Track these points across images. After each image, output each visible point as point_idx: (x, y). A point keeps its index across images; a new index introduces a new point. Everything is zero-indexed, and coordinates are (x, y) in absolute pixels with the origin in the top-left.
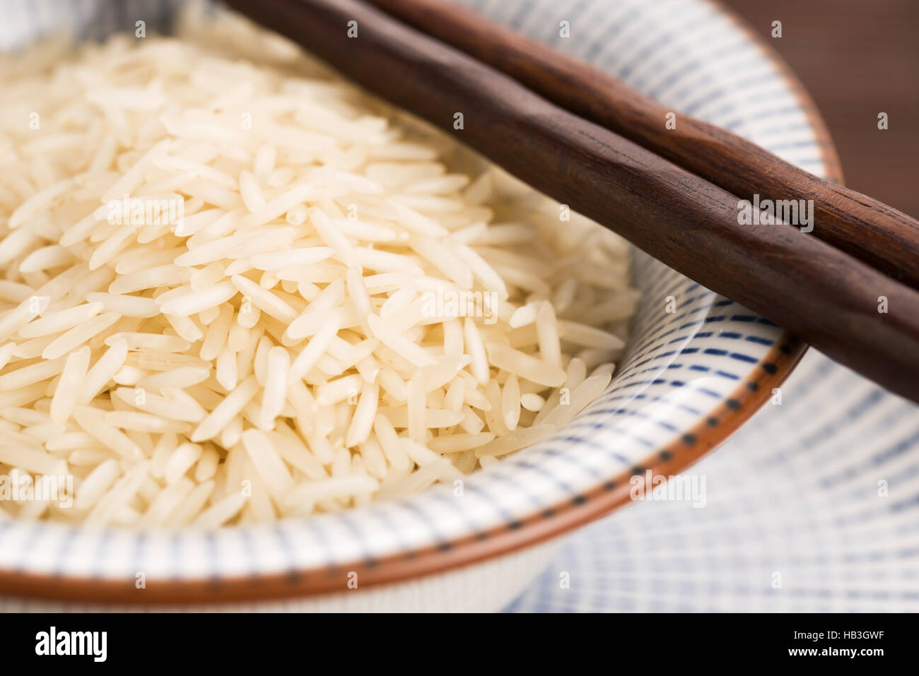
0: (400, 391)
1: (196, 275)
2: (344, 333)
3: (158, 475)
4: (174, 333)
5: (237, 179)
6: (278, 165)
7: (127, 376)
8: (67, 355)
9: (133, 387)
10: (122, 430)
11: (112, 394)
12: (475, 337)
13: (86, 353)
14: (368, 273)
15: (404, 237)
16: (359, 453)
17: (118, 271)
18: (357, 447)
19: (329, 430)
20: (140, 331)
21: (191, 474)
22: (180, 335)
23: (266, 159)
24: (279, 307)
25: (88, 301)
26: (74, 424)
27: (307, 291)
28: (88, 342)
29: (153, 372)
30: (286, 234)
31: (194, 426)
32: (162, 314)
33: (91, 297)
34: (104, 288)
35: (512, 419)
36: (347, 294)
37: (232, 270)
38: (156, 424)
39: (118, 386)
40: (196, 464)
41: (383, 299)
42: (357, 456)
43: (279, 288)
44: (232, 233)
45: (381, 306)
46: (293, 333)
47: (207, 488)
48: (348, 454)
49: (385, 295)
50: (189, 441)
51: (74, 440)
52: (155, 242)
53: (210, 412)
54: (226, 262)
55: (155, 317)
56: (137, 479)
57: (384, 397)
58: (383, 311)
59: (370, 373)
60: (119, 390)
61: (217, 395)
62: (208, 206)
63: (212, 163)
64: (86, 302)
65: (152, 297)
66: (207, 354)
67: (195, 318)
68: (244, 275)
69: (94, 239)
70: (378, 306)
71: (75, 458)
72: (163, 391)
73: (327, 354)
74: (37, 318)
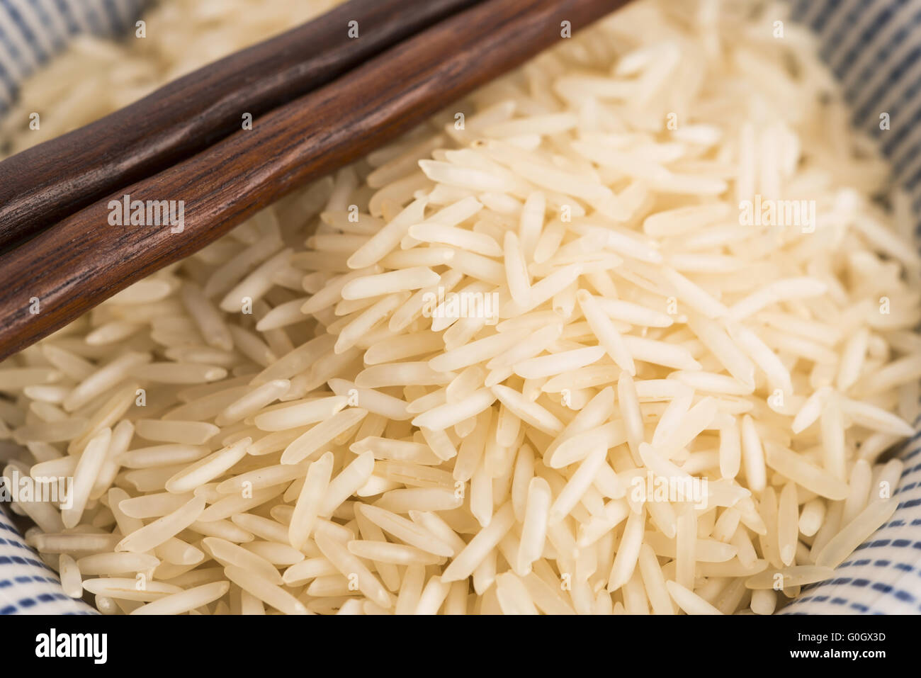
0: (670, 526)
2: (612, 455)
5: (501, 242)
7: (372, 487)
11: (356, 505)
12: (753, 437)
13: (328, 462)
16: (621, 598)
17: (365, 360)
18: (618, 591)
19: (591, 571)
20: (387, 429)
22: (433, 450)
23: (533, 218)
24: (544, 420)
25: (334, 390)
26: (312, 550)
27: (571, 399)
28: (331, 445)
29: (401, 486)
33: (335, 384)
34: (350, 375)
36: (616, 401)
37: (492, 379)
38: (401, 555)
40: (444, 603)
42: (618, 602)
43: (543, 400)
48: (609, 599)
51: (314, 568)
52: (409, 326)
57: (651, 521)
58: (656, 437)
62: (466, 280)
65: (403, 399)
66: (460, 474)
67: (450, 431)
68: (505, 383)
69: (339, 311)
71: (315, 588)
72: (411, 513)
73: (593, 486)
74: (277, 402)
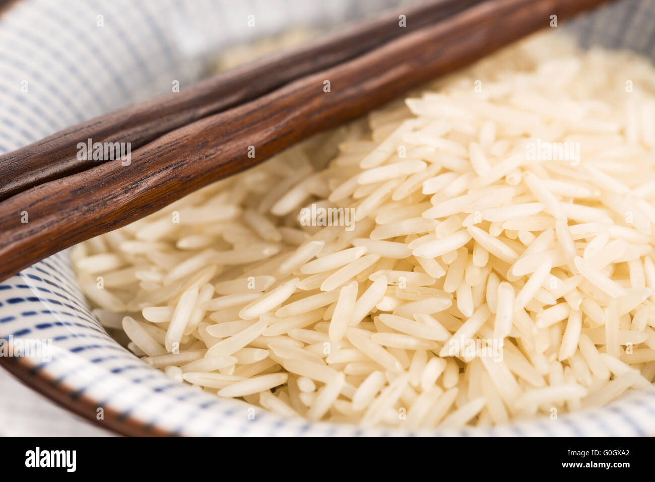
0: (599, 316)
1: (440, 227)
2: (555, 271)
3: (415, 384)
4: (422, 271)
5: (467, 148)
6: (498, 138)
7: (387, 304)
8: (340, 287)
9: (391, 313)
10: (384, 347)
11: (375, 319)
12: (653, 273)
13: (354, 287)
14: (571, 223)
15: (597, 194)
16: (569, 365)
17: (377, 222)
18: (566, 360)
19: (545, 347)
20: (395, 268)
21: (440, 382)
22: (428, 272)
23: (488, 133)
24: (504, 251)
25: (354, 244)
26: (347, 343)
27: (526, 238)
28: (355, 278)
29: (406, 302)
30: (508, 193)
31: (442, 344)
32: (412, 256)
33: (356, 242)
34: (366, 235)
36: (556, 240)
37: (468, 222)
38: (411, 343)
39: (379, 312)
40: (443, 374)
41: (584, 244)
42: (567, 368)
43: (503, 236)
44: (465, 192)
45: (583, 249)
46: (517, 271)
47: (453, 393)
48: (560, 366)
49: (584, 241)
50: (437, 356)
51: (348, 355)
52: (406, 198)
53: (453, 333)
54: (463, 215)
55: (406, 258)
56: (400, 388)
57: (586, 321)
58: (586, 253)
59: (575, 302)
60: (381, 316)
61: (457, 320)
62: (445, 170)
63: (446, 136)
64: (352, 246)
65: (404, 243)
66: (449, 288)
67: (439, 259)
68: (477, 225)
69: (356, 196)
70: (580, 249)
71: (349, 369)
72: (415, 316)
73: (543, 288)
74: (315, 258)
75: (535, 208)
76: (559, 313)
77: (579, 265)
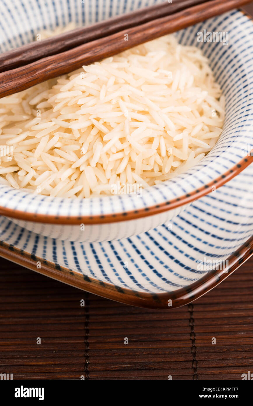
0: (135, 158)
1: (81, 118)
2: (120, 139)
5: (101, 87)
7: (58, 145)
8: (42, 137)
9: (59, 148)
10: (53, 162)
11: (54, 150)
12: (163, 142)
13: (47, 137)
17: (61, 113)
18: (119, 174)
19: (112, 168)
20: (65, 132)
21: (70, 177)
22: (74, 135)
24: (104, 129)
25: (52, 121)
26: (40, 159)
27: (113, 125)
28: (49, 134)
29: (66, 145)
30: (109, 107)
31: (74, 162)
32: (69, 128)
33: (53, 119)
34: (57, 118)
35: (167, 170)
37: (92, 117)
38: (64, 161)
39: (55, 148)
40: (72, 174)
42: (119, 177)
43: (105, 124)
44: (94, 106)
46: (105, 138)
47: (73, 182)
48: (116, 176)
50: (72, 167)
51: (40, 163)
52: (72, 105)
53: (80, 158)
56: (54, 177)
57: (131, 159)
59: (127, 152)
62: (90, 95)
65: (69, 122)
66: (81, 142)
67: (79, 130)
68: (95, 119)
69: (56, 102)
70: (132, 132)
71: (39, 168)
72: (67, 151)
73: (114, 145)
74: (38, 124)
75: (120, 114)
76: (120, 155)
77: (129, 138)
